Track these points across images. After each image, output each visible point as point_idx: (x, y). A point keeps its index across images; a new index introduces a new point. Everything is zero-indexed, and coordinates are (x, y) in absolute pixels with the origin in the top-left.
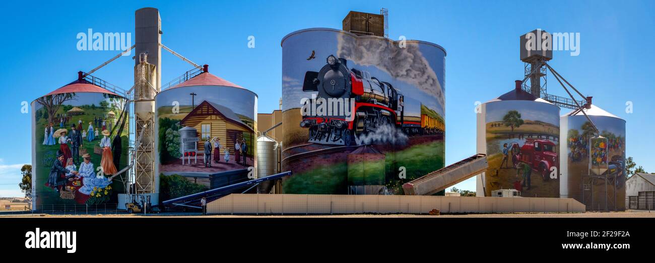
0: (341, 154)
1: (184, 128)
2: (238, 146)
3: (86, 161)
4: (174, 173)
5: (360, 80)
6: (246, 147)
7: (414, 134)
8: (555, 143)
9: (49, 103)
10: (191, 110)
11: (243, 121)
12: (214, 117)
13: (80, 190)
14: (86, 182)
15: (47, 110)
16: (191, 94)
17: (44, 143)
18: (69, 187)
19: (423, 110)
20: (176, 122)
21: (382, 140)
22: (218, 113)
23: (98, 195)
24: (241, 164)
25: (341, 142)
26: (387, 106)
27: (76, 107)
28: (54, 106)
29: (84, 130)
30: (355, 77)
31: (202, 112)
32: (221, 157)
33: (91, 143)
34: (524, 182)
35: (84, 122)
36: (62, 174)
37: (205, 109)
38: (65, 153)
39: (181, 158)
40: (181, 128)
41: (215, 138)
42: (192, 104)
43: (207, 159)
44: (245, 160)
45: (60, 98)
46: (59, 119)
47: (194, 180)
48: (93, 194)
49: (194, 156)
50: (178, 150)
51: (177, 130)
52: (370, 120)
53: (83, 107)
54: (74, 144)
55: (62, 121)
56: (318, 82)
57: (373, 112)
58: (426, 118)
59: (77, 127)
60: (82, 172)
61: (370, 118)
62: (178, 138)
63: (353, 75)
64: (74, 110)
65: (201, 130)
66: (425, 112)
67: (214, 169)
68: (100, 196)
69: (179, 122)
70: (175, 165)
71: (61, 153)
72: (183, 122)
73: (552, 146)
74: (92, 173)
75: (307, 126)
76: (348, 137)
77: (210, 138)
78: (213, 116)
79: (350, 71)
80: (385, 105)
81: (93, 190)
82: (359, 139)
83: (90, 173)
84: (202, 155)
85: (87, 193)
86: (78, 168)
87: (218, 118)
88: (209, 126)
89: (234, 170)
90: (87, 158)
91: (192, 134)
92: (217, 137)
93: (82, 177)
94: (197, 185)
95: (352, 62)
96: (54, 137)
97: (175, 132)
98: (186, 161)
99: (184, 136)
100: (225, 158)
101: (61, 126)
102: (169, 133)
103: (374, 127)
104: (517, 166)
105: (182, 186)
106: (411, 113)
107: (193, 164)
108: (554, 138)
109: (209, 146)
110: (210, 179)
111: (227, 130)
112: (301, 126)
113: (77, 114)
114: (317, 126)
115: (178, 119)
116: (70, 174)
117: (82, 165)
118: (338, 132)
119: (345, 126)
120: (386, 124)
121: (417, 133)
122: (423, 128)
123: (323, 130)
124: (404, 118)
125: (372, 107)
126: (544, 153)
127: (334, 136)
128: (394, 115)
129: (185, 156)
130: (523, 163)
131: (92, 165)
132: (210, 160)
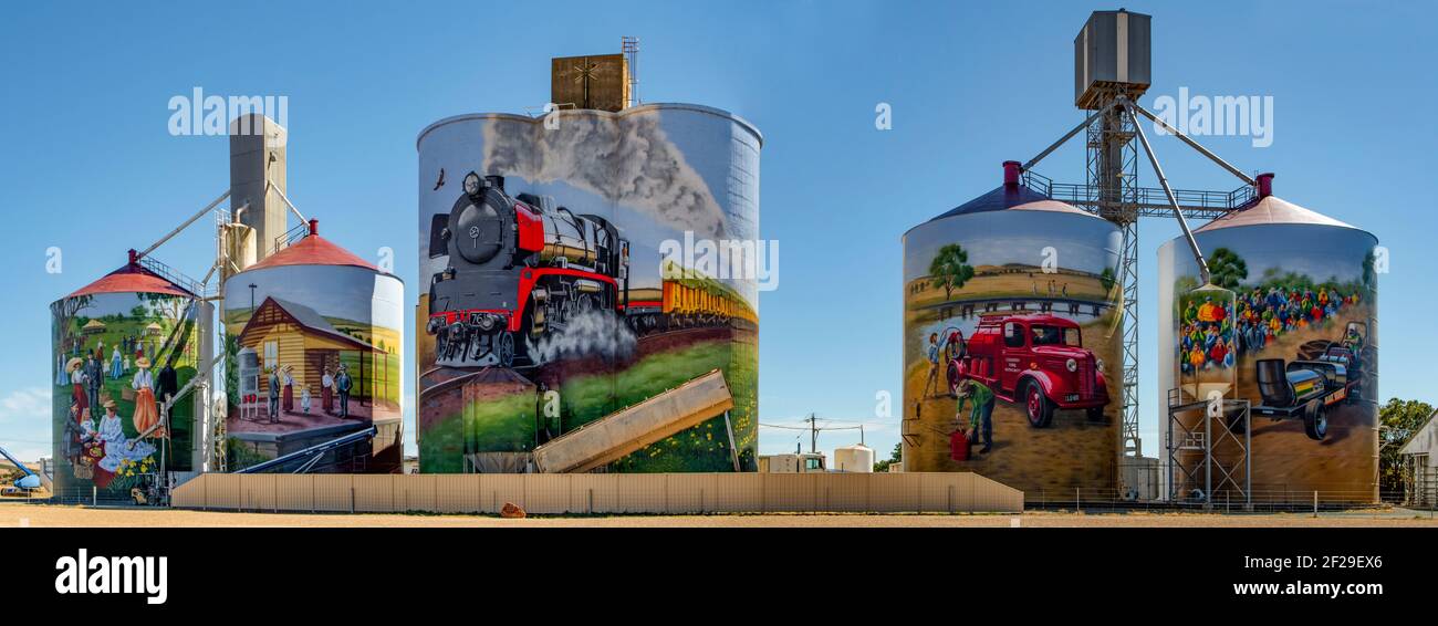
2: (328, 380)
3: (109, 413)
4: (232, 434)
5: (538, 218)
6: (347, 380)
7: (647, 330)
9: (60, 313)
12: (283, 327)
13: (101, 464)
14: (110, 451)
21: (579, 349)
22: (290, 320)
23: (129, 473)
25: (490, 361)
27: (95, 319)
28: (66, 318)
29: (104, 360)
30: (526, 213)
31: (265, 318)
32: (295, 402)
33: (118, 382)
34: (975, 432)
36: (76, 435)
38: (80, 399)
39: (240, 406)
41: (284, 367)
42: (251, 305)
43: (272, 408)
44: (344, 406)
46: (71, 341)
47: (254, 446)
49: (255, 401)
50: (236, 392)
52: (555, 307)
53: (105, 320)
54: (92, 383)
55: (75, 344)
56: (449, 235)
57: (560, 287)
58: (676, 291)
59: (95, 355)
60: (104, 433)
61: (554, 300)
63: (520, 207)
64: (91, 324)
65: (264, 352)
67: (286, 427)
68: (132, 474)
71: (74, 399)
74: (121, 433)
75: (434, 330)
76: (510, 347)
77: (277, 368)
78: (281, 325)
79: (513, 201)
80: (587, 269)
81: (120, 465)
82: (536, 349)
83: (118, 434)
85: (112, 470)
86: (98, 426)
88: (275, 345)
89: (319, 426)
90: (110, 409)
91: (252, 361)
92: (288, 365)
93: (105, 441)
95: (518, 180)
96: (66, 371)
98: (245, 412)
100: (303, 405)
101: (74, 353)
103: (563, 321)
104: (959, 391)
106: (644, 280)
107: (254, 417)
109: (275, 383)
110: (277, 445)
111: (305, 350)
112: (427, 331)
113: (96, 331)
114: (448, 330)
116: (87, 435)
117: (104, 419)
118: (485, 339)
119: (499, 326)
120: (590, 312)
121: (653, 327)
122: (668, 315)
123: (457, 337)
124: (631, 295)
125: (557, 276)
126: (1034, 350)
127: (475, 347)
128: (609, 291)
129: (243, 402)
130: (972, 382)
131: (119, 420)
132: (278, 408)
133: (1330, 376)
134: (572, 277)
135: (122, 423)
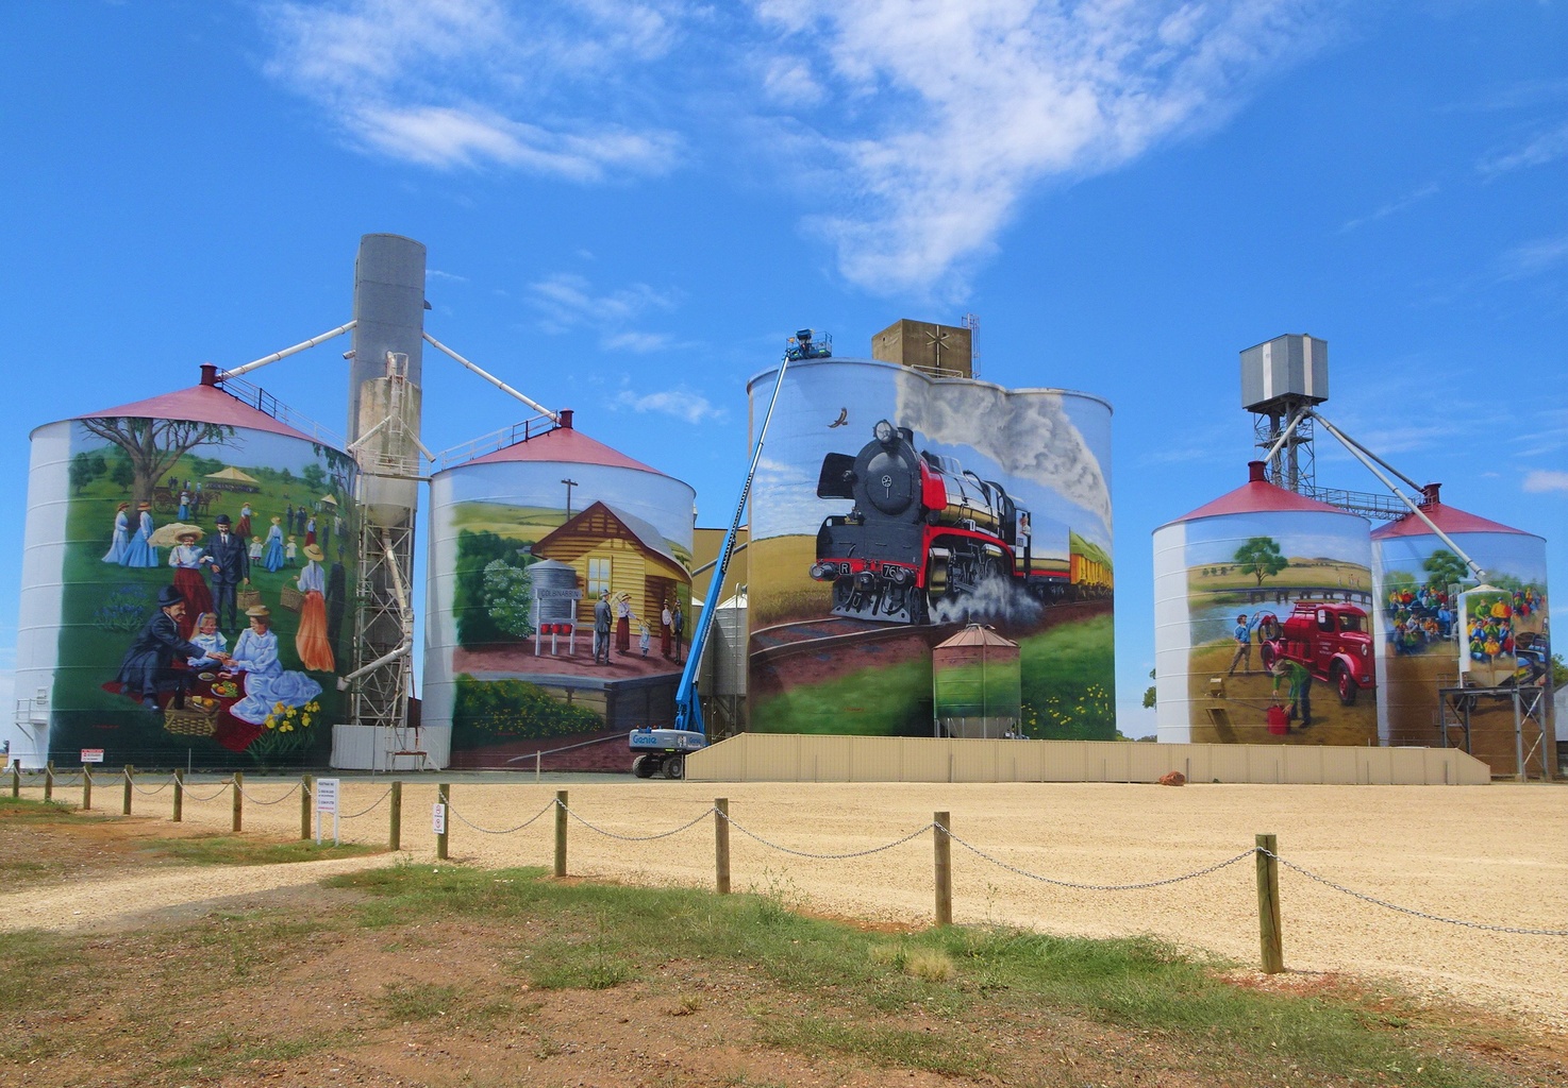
0: (904, 644)
1: (541, 564)
2: (667, 617)
3: (257, 625)
4: (508, 675)
5: (937, 477)
6: (681, 619)
7: (1055, 599)
8: (1364, 609)
9: (140, 441)
10: (561, 522)
11: (678, 557)
12: (618, 543)
13: (234, 710)
14: (254, 688)
15: (132, 460)
16: (563, 482)
17: (109, 557)
18: (197, 699)
19: (1075, 544)
20: (521, 545)
21: (986, 612)
22: (629, 536)
23: (286, 727)
25: (902, 616)
26: (997, 536)
27: (236, 468)
28: (159, 452)
29: (256, 538)
30: (928, 471)
31: (591, 527)
32: (631, 639)
33: (275, 577)
34: (1294, 708)
35: (256, 514)
36: (175, 656)
37: (598, 521)
38: (190, 596)
39: (531, 637)
40: (532, 561)
41: (619, 593)
42: (566, 507)
43: (599, 645)
44: (678, 649)
45: (182, 433)
46: (174, 494)
47: (566, 694)
48: (271, 724)
49: (569, 634)
50: (523, 618)
51: (522, 565)
52: (962, 568)
53: (257, 472)
54: (223, 571)
55: (184, 500)
56: (854, 478)
57: (967, 549)
58: (1081, 563)
59: (234, 527)
60: (243, 658)
61: (960, 561)
62: (525, 586)
63: (924, 464)
64: (227, 474)
65: (588, 572)
66: (1079, 548)
67: (617, 671)
68: (291, 728)
69: (528, 548)
70: (514, 655)
71: (175, 595)
72: (538, 549)
73: (1360, 617)
74: (274, 662)
75: (827, 576)
76: (917, 603)
77: (608, 594)
78: (616, 540)
79: (918, 457)
80: (992, 534)
81: (271, 712)
82: (935, 608)
83: (267, 662)
84: (588, 633)
85: (256, 720)
86: (231, 645)
87: (628, 546)
88: (608, 562)
89: (659, 673)
90: (259, 619)
91: (562, 580)
92: (623, 592)
93: (243, 673)
94: (573, 708)
95: (924, 437)
96: (152, 541)
97: (515, 571)
98: (546, 646)
100: (641, 644)
101: (182, 515)
102: (496, 572)
103: (971, 583)
104: (1275, 670)
105: (531, 708)
106: (1048, 552)
107: (564, 654)
108: (1363, 598)
109: (605, 613)
110: (607, 694)
111: (647, 576)
112: (812, 576)
113: (240, 488)
114: (852, 578)
115: (525, 539)
116: (205, 659)
117: (243, 635)
118: (898, 594)
119: (910, 581)
120: (995, 577)
121: (1061, 597)
122: (1076, 586)
123: (867, 588)
124: (1033, 564)
125: (966, 537)
126: (1341, 635)
127: (888, 601)
128: (1009, 556)
129: (542, 633)
130: (1289, 662)
131: (273, 639)
132: (608, 646)
133: (1537, 664)
134: (981, 541)
135: (279, 645)
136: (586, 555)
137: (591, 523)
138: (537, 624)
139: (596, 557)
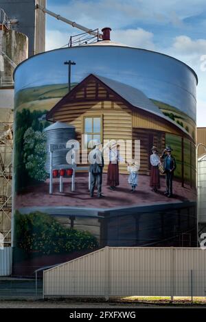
1: (53, 126)
2: (155, 160)
4: (35, 209)
6: (172, 163)
10: (64, 93)
11: (166, 114)
12: (108, 104)
16: (66, 63)
20: (38, 114)
22: (117, 98)
24: (162, 193)
32: (121, 177)
37: (91, 89)
39: (47, 181)
40: (47, 125)
42: (67, 82)
43: (94, 183)
44: (169, 185)
47: (70, 221)
49: (71, 176)
50: (42, 167)
62: (43, 144)
65: (84, 128)
67: (109, 202)
69: (44, 116)
70: (37, 195)
72: (51, 115)
78: (105, 102)
87: (116, 106)
88: (98, 121)
89: (148, 203)
91: (66, 136)
94: (74, 231)
97: (38, 134)
98: (56, 186)
99: (52, 140)
100: (129, 182)
102: (28, 137)
105: (47, 232)
107: (68, 191)
110: (100, 220)
111: (134, 128)
115: (42, 110)
129: (53, 177)
132: (101, 183)
136: (82, 115)
137: (85, 91)
138: (50, 170)
139: (89, 117)
